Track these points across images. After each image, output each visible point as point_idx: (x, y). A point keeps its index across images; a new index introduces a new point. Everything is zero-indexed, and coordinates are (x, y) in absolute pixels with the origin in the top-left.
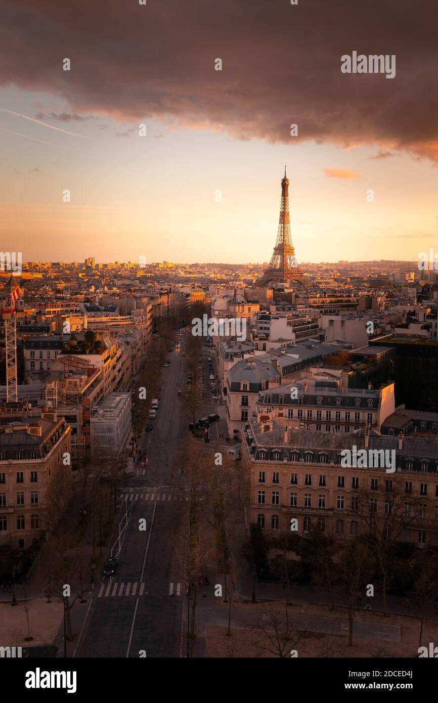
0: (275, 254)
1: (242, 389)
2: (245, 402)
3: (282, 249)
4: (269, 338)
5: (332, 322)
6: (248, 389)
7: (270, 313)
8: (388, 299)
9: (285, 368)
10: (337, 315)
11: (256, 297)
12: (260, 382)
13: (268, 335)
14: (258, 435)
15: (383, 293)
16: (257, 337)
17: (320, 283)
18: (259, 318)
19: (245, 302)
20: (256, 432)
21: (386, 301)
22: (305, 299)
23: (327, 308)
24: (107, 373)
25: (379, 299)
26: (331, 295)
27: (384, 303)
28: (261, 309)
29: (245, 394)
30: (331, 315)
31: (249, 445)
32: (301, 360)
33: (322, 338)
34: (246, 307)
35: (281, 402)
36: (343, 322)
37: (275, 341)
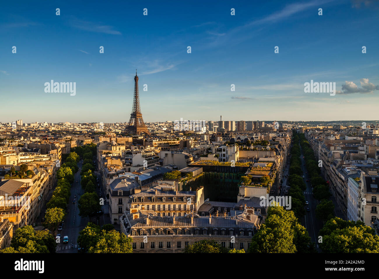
0: (131, 118)
1: (119, 195)
2: (120, 202)
3: (135, 115)
4: (132, 165)
5: (166, 154)
6: (122, 195)
7: (132, 151)
8: (195, 142)
9: (143, 182)
10: (169, 150)
11: (123, 142)
12: (129, 190)
13: (131, 163)
14: (131, 221)
15: (192, 138)
16: (125, 164)
17: (157, 133)
18: (126, 153)
19: (117, 144)
20: (129, 220)
21: (194, 142)
22: (150, 142)
23: (163, 147)
24: (35, 189)
25: (190, 142)
26: (165, 140)
27: (193, 144)
28: (126, 149)
29: (120, 198)
30: (165, 151)
31: (126, 227)
32: (151, 177)
33: (161, 164)
34: (118, 147)
35: (143, 201)
36: (173, 155)
37: (136, 166)
